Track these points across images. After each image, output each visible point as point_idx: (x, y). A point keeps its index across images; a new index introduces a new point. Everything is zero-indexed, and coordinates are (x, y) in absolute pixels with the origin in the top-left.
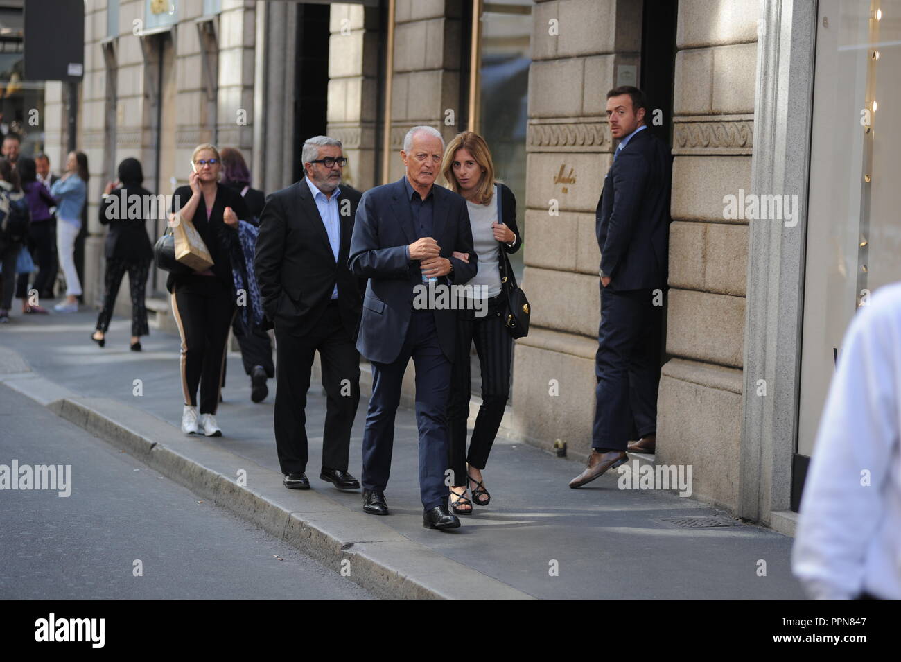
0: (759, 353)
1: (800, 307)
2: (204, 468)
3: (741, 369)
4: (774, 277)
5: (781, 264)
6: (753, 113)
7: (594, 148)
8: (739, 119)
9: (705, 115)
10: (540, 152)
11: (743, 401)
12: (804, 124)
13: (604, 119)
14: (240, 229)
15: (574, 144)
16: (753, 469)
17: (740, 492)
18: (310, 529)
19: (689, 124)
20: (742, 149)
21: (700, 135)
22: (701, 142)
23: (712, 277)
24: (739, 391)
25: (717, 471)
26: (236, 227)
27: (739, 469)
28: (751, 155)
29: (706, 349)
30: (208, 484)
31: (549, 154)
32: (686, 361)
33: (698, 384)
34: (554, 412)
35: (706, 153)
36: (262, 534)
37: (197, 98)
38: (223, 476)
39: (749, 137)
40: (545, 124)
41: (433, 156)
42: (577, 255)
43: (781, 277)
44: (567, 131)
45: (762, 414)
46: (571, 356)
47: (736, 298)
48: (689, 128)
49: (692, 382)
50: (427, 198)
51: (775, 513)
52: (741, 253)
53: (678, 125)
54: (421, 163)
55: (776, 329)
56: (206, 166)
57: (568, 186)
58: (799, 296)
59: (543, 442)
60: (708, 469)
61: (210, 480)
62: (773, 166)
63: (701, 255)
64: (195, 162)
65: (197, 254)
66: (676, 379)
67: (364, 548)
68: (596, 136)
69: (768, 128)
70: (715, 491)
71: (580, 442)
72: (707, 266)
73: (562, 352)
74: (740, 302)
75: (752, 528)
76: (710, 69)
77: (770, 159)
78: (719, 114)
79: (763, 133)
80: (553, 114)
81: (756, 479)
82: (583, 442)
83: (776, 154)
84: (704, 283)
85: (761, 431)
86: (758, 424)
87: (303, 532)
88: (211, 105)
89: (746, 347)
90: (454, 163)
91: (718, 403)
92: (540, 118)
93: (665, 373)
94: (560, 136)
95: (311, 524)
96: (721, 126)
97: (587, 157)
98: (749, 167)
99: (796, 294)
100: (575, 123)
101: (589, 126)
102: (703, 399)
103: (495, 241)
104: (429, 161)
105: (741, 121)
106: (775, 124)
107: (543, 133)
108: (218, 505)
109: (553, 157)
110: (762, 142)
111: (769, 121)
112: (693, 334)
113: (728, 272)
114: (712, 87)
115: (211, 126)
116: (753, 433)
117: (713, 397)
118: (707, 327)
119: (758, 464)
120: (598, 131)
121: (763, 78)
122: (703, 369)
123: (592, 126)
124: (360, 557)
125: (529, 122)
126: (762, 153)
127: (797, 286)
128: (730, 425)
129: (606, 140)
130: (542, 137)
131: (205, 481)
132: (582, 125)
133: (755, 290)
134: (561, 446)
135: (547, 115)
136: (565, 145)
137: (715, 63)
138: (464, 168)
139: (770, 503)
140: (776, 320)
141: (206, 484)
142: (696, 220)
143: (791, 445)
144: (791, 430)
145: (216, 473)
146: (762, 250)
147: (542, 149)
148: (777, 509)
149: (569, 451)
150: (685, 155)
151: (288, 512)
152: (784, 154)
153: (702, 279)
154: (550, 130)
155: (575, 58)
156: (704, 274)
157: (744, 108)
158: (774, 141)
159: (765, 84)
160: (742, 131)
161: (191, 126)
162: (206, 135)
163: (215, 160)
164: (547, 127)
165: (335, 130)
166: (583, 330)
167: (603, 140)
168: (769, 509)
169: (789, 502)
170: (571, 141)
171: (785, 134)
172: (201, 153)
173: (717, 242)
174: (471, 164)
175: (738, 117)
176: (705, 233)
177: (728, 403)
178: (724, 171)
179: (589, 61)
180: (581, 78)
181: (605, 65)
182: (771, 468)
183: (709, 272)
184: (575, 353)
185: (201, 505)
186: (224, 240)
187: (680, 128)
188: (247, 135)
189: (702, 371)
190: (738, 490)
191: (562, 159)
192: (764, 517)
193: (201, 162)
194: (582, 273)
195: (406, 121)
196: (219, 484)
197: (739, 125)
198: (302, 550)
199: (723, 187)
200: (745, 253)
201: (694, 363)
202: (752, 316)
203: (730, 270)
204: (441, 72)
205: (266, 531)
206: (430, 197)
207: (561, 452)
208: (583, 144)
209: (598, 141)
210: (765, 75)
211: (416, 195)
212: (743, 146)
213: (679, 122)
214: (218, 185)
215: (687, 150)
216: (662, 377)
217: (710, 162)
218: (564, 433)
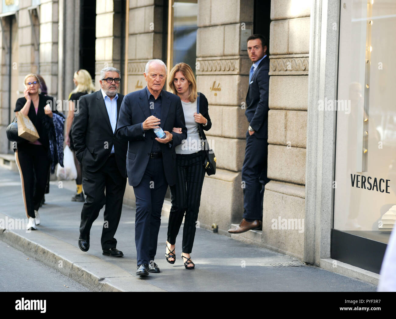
0: (313, 177)
1: (334, 153)
2: (30, 241)
3: (305, 185)
4: (321, 137)
5: (324, 131)
6: (309, 53)
7: (230, 72)
8: (302, 56)
9: (285, 54)
10: (203, 75)
11: (306, 202)
12: (335, 58)
13: (235, 57)
14: (53, 117)
15: (220, 70)
16: (311, 237)
17: (304, 249)
18: (83, 271)
19: (277, 59)
20: (304, 72)
21: (283, 65)
22: (283, 69)
23: (290, 138)
24: (304, 197)
25: (293, 239)
26: (51, 116)
27: (304, 237)
28: (308, 75)
29: (287, 175)
30: (32, 249)
31: (207, 76)
32: (277, 182)
33: (283, 193)
34: (211, 209)
35: (286, 74)
36: (59, 274)
37: (29, 48)
38: (39, 245)
39: (307, 65)
40: (205, 60)
41: (160, 75)
42: (222, 128)
43: (324, 137)
44: (216, 64)
45: (315, 209)
46: (220, 180)
47: (302, 149)
48: (277, 62)
49: (280, 193)
50: (158, 98)
51: (322, 259)
52: (304, 126)
53: (272, 60)
54: (153, 79)
55: (322, 164)
56: (32, 86)
57: (217, 92)
58: (333, 147)
59: (206, 225)
60: (289, 238)
61: (33, 247)
62: (319, 80)
63: (284, 127)
64: (26, 83)
65: (29, 133)
66: (272, 191)
67: (110, 281)
68: (231, 66)
69: (316, 61)
70: (292, 249)
71: (225, 225)
72: (287, 133)
73: (215, 178)
74: (304, 151)
75: (310, 267)
76: (287, 30)
77: (317, 77)
78: (292, 54)
79: (314, 64)
80: (209, 55)
81: (313, 242)
82: (226, 224)
83: (320, 74)
84: (286, 141)
85: (315, 217)
86: (313, 214)
87: (79, 273)
88: (36, 52)
89: (306, 175)
90: (174, 79)
91: (294, 203)
92: (203, 57)
93: (267, 188)
94: (213, 66)
95: (83, 269)
96: (293, 60)
97: (227, 77)
98: (307, 81)
99: (332, 146)
100: (221, 60)
101: (227, 61)
102: (286, 201)
103: (195, 123)
104: (158, 78)
105: (303, 57)
106: (320, 59)
107: (204, 65)
108: (37, 260)
109: (209, 77)
110: (313, 68)
111: (316, 57)
112: (281, 168)
113: (298, 135)
114: (288, 40)
115: (36, 63)
116: (311, 218)
117: (291, 200)
118: (287, 164)
119: (314, 234)
120: (232, 64)
121: (313, 35)
122: (286, 186)
123: (229, 61)
124: (108, 285)
125: (197, 59)
126: (313, 74)
127: (332, 142)
128: (300, 214)
129: (236, 68)
130: (204, 67)
131: (30, 247)
132: (224, 61)
133: (311, 144)
134: (215, 227)
135: (206, 55)
136: (215, 71)
137: (290, 28)
138: (179, 82)
139: (320, 254)
140: (322, 160)
141: (31, 249)
142: (281, 109)
143: (330, 225)
144: (330, 217)
145: (36, 244)
146: (314, 124)
147: (204, 73)
148: (323, 257)
149: (219, 230)
150: (275, 75)
151: (72, 263)
152: (324, 74)
153: (285, 139)
154: (208, 63)
155: (220, 26)
156: (286, 137)
157: (304, 51)
158: (319, 67)
159: (315, 38)
160: (303, 62)
161: (27, 63)
162: (34, 68)
163: (36, 82)
164: (206, 62)
165: (100, 65)
166: (226, 167)
167: (234, 68)
168: (319, 257)
169: (330, 254)
170: (218, 69)
171: (325, 64)
172: (29, 79)
173: (292, 120)
174: (183, 79)
175: (301, 55)
176: (286, 115)
177: (298, 203)
178: (295, 83)
179: (227, 27)
180: (223, 36)
181: (235, 29)
182: (320, 237)
183: (288, 135)
184: (222, 179)
185: (28, 260)
186: (46, 124)
187: (273, 62)
188: (55, 68)
189: (285, 187)
190: (303, 248)
191: (214, 78)
192: (317, 262)
193: (29, 84)
194: (225, 137)
195: (135, 60)
196: (37, 249)
197: (302, 59)
198: (79, 282)
199: (295, 92)
200: (306, 126)
201: (282, 183)
202: (309, 158)
203: (299, 134)
204: (153, 34)
205: (61, 273)
206: (160, 98)
207: (215, 230)
208: (224, 71)
209: (232, 69)
210: (314, 33)
211: (152, 97)
212: (304, 70)
213: (272, 58)
214: (39, 95)
215: (277, 73)
216: (265, 191)
217: (288, 79)
218: (217, 220)
